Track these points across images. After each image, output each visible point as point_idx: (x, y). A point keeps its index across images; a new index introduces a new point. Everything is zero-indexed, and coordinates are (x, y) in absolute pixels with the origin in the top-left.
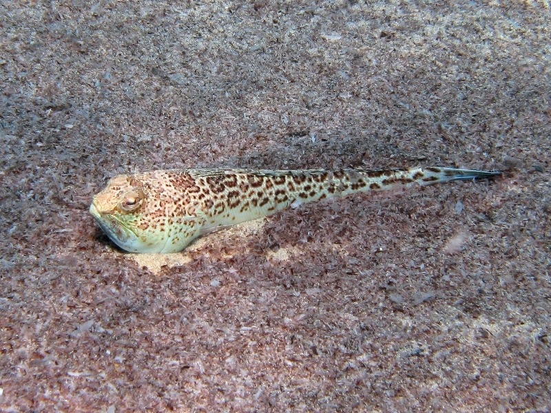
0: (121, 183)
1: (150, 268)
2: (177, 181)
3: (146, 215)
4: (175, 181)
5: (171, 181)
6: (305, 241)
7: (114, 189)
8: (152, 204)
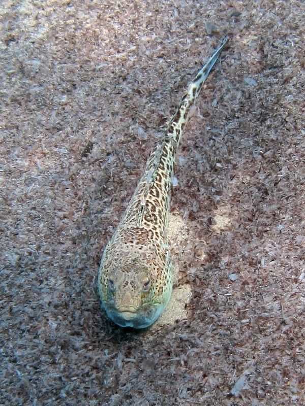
0: (123, 278)
1: (179, 318)
2: (139, 240)
3: (157, 282)
4: (138, 241)
5: (138, 243)
6: (218, 198)
7: (125, 286)
8: (152, 270)
